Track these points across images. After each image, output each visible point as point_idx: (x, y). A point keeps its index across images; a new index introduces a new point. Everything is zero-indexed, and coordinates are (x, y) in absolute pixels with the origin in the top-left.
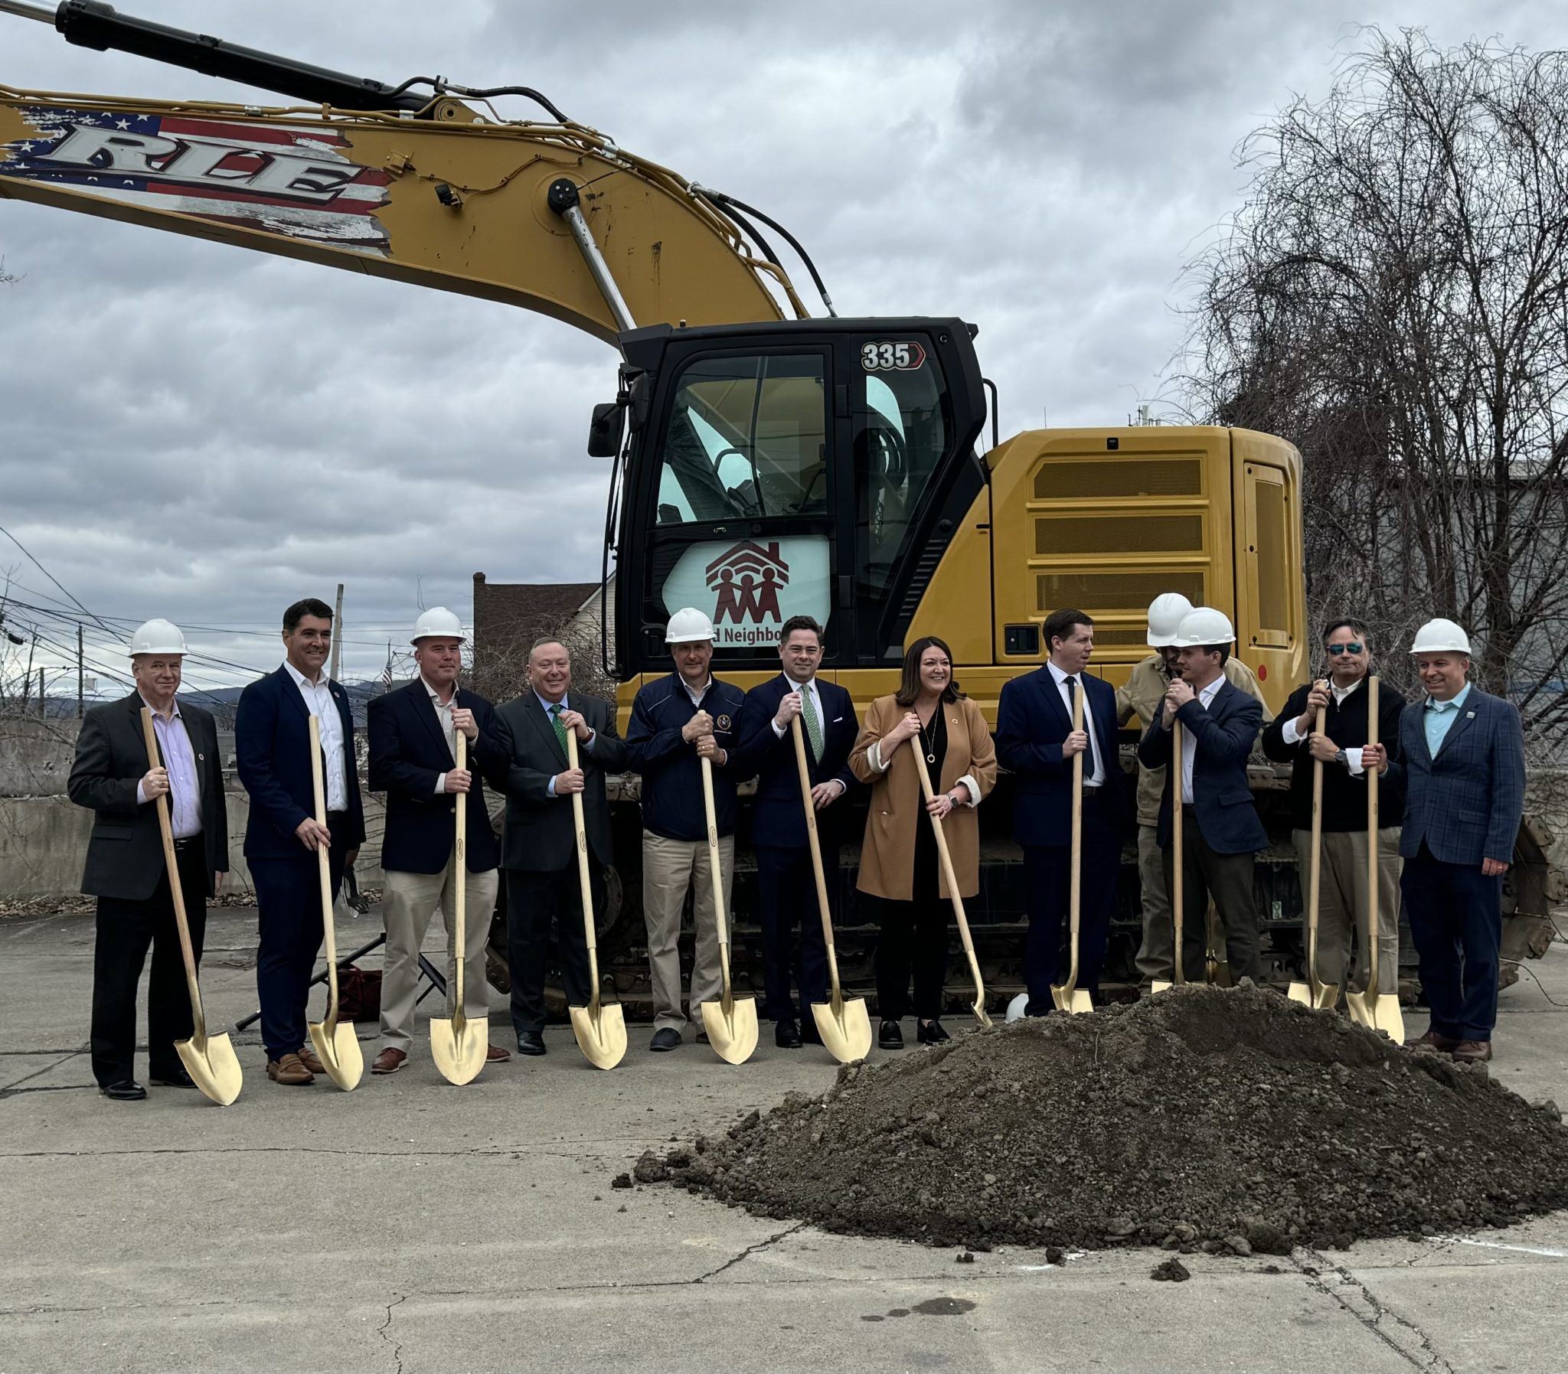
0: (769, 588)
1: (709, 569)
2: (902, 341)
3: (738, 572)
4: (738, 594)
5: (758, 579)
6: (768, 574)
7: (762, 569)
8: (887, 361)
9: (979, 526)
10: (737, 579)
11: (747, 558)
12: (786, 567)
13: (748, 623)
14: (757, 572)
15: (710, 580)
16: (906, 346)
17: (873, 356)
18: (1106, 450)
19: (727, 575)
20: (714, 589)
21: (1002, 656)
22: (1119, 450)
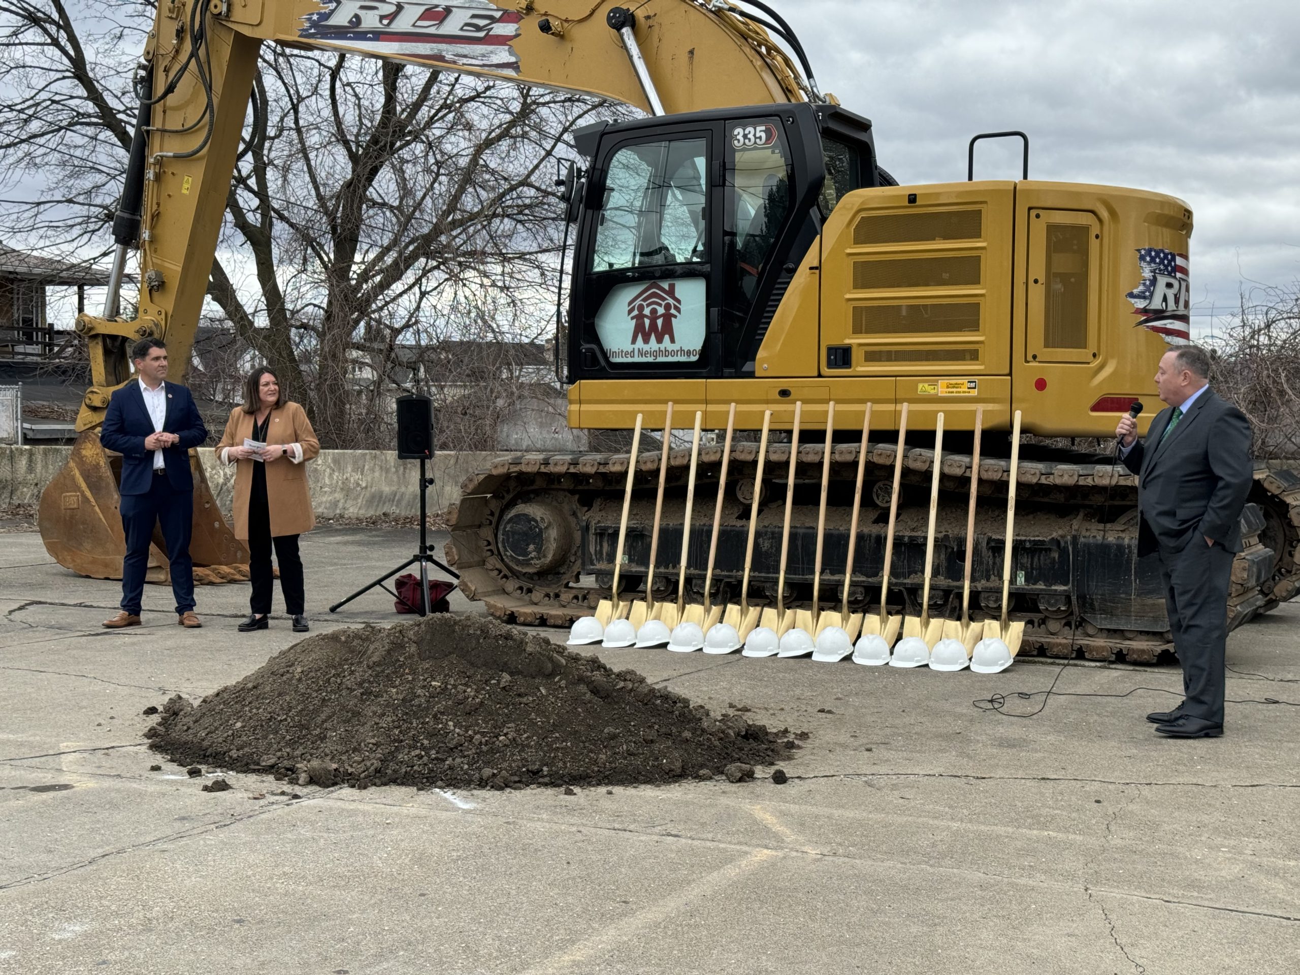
0: (668, 317)
1: (630, 304)
2: (760, 124)
3: (648, 305)
4: (647, 322)
5: (661, 311)
6: (668, 307)
7: (663, 303)
8: (750, 140)
9: (811, 268)
10: (647, 311)
11: (654, 295)
12: (679, 301)
13: (653, 344)
14: (660, 305)
15: (630, 312)
16: (763, 128)
17: (740, 137)
18: (907, 204)
19: (641, 308)
20: (632, 318)
21: (825, 371)
22: (917, 203)
